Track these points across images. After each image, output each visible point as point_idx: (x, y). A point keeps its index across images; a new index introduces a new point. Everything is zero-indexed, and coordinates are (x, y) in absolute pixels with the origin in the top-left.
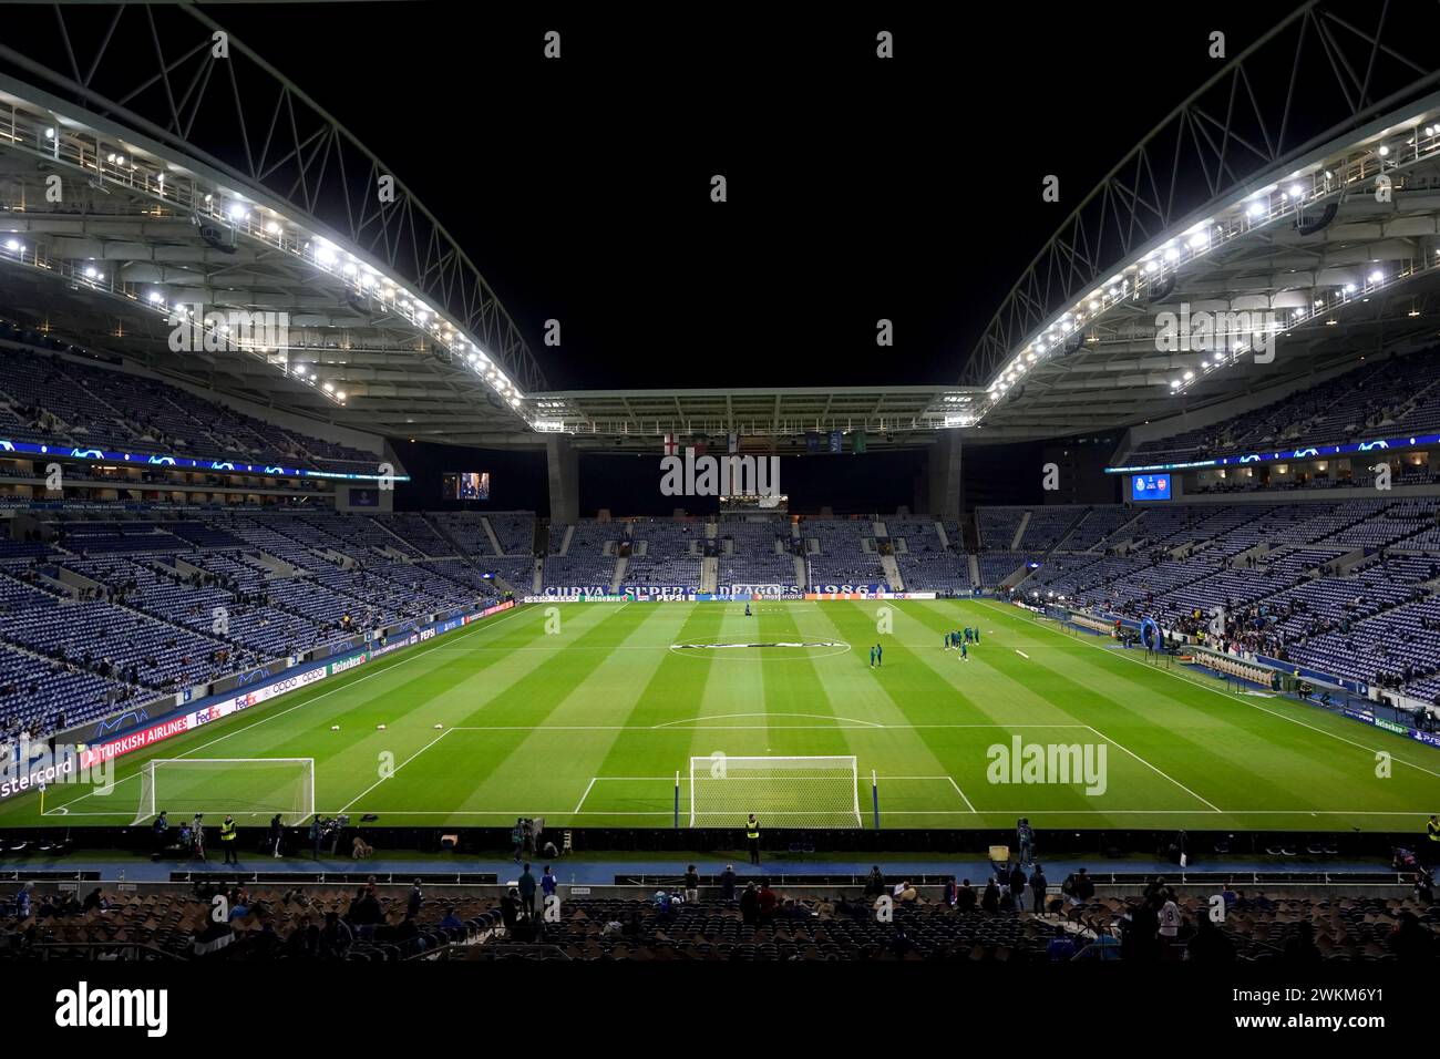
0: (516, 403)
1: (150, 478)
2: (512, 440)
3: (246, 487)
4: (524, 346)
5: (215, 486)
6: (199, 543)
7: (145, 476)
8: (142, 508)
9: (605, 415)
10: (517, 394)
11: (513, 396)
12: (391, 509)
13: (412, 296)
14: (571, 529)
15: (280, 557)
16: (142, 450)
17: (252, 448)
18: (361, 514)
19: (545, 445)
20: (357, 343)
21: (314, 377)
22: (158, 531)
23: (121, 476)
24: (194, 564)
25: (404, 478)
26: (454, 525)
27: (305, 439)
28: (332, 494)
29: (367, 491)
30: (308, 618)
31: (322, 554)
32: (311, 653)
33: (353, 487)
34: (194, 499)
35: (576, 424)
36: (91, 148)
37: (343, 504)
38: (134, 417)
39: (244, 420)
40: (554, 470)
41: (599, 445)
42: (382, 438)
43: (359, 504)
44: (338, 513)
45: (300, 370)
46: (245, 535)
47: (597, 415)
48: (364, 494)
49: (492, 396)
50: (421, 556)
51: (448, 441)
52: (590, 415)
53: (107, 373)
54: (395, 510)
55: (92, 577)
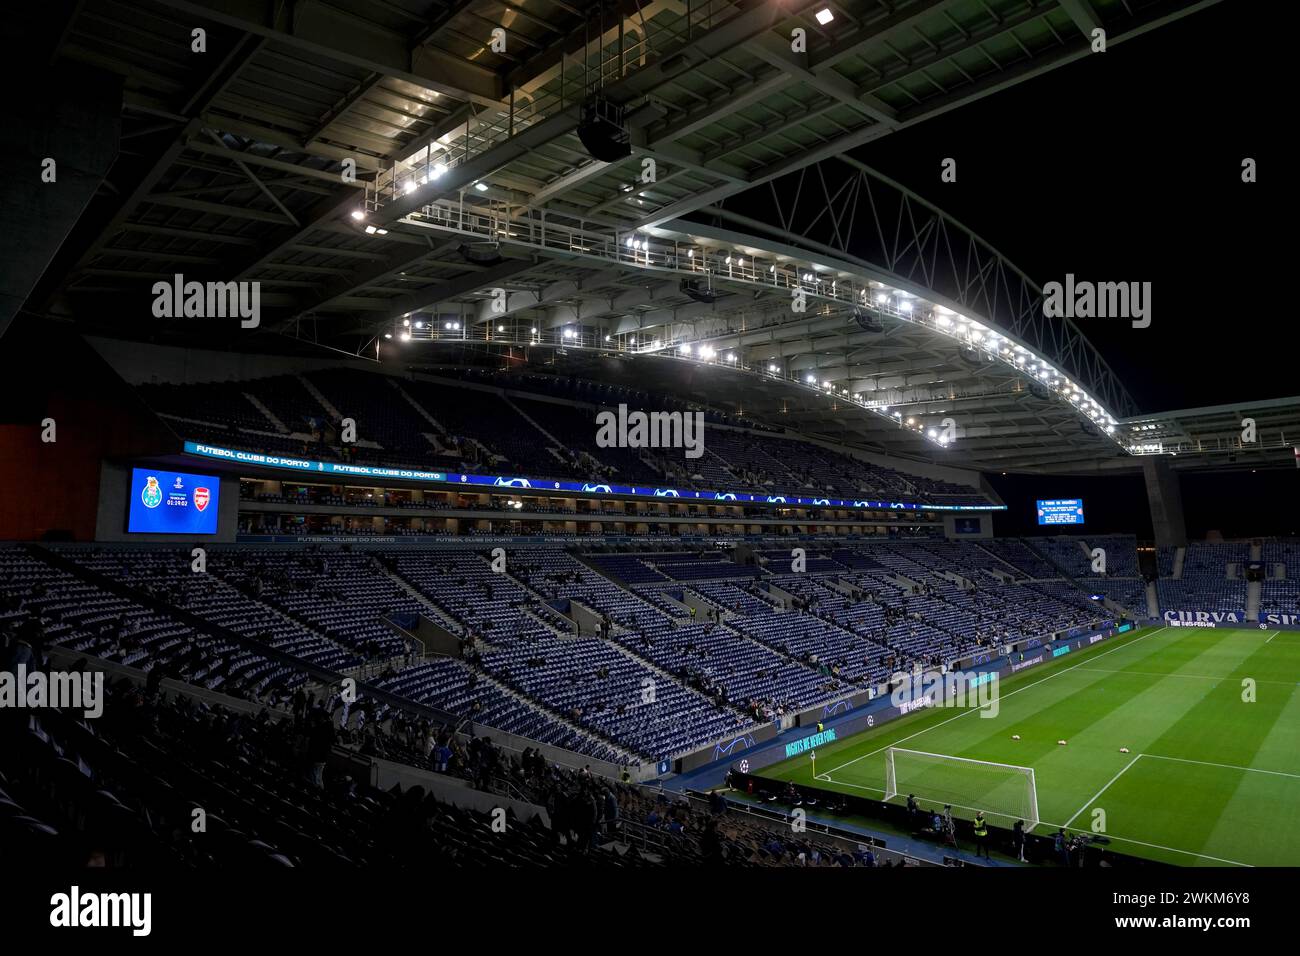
0: (1110, 430)
1: (812, 516)
2: (1105, 466)
3: (875, 520)
4: (1111, 374)
5: (854, 520)
6: (851, 566)
7: (808, 514)
8: (810, 539)
9: (1210, 432)
10: (1112, 421)
11: (1107, 425)
12: (992, 536)
13: (1012, 343)
14: (1181, 552)
15: (910, 578)
16: (808, 495)
17: (878, 489)
18: (966, 540)
19: (1141, 467)
20: (959, 391)
21: (921, 427)
22: (822, 557)
23: (793, 516)
24: (851, 582)
25: (1002, 508)
26: (1053, 549)
27: (915, 478)
28: (941, 524)
29: (970, 520)
30: (946, 631)
31: (942, 575)
32: (959, 662)
33: (958, 517)
34: (840, 531)
35: (1176, 445)
36: (793, 274)
37: (950, 532)
38: (799, 472)
39: (868, 467)
40: (1154, 492)
41: (1206, 464)
42: (978, 473)
43: (964, 532)
44: (948, 540)
45: (911, 421)
46: (880, 559)
47: (1201, 433)
48: (967, 523)
49: (1086, 425)
50: (1027, 578)
51: (1039, 471)
52: (1192, 434)
53: (777, 439)
54: (995, 535)
55: (789, 591)
